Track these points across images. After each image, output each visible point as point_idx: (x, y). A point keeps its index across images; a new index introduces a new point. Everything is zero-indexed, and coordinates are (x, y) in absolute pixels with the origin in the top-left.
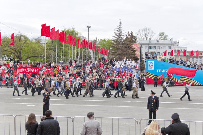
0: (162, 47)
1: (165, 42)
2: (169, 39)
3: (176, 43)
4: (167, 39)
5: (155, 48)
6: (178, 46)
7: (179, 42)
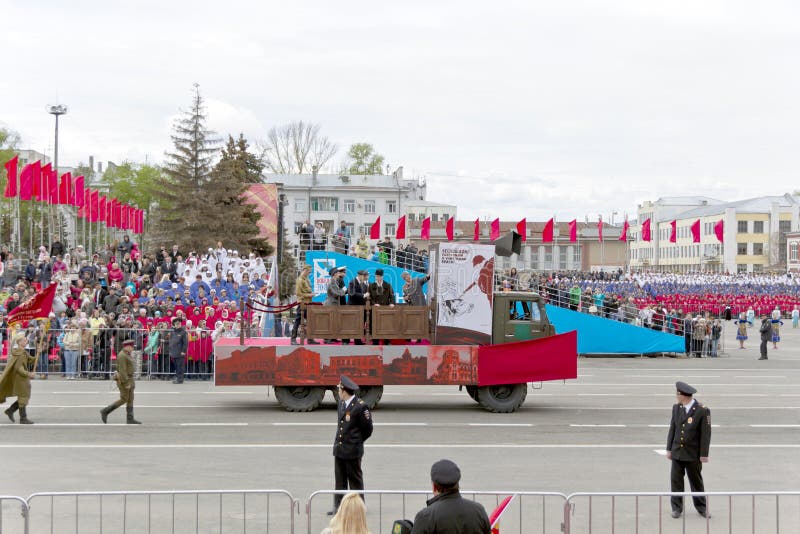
0: (363, 203)
1: (375, 181)
2: (390, 174)
3: (414, 189)
4: (381, 173)
5: (337, 206)
6: (422, 198)
7: (424, 186)
